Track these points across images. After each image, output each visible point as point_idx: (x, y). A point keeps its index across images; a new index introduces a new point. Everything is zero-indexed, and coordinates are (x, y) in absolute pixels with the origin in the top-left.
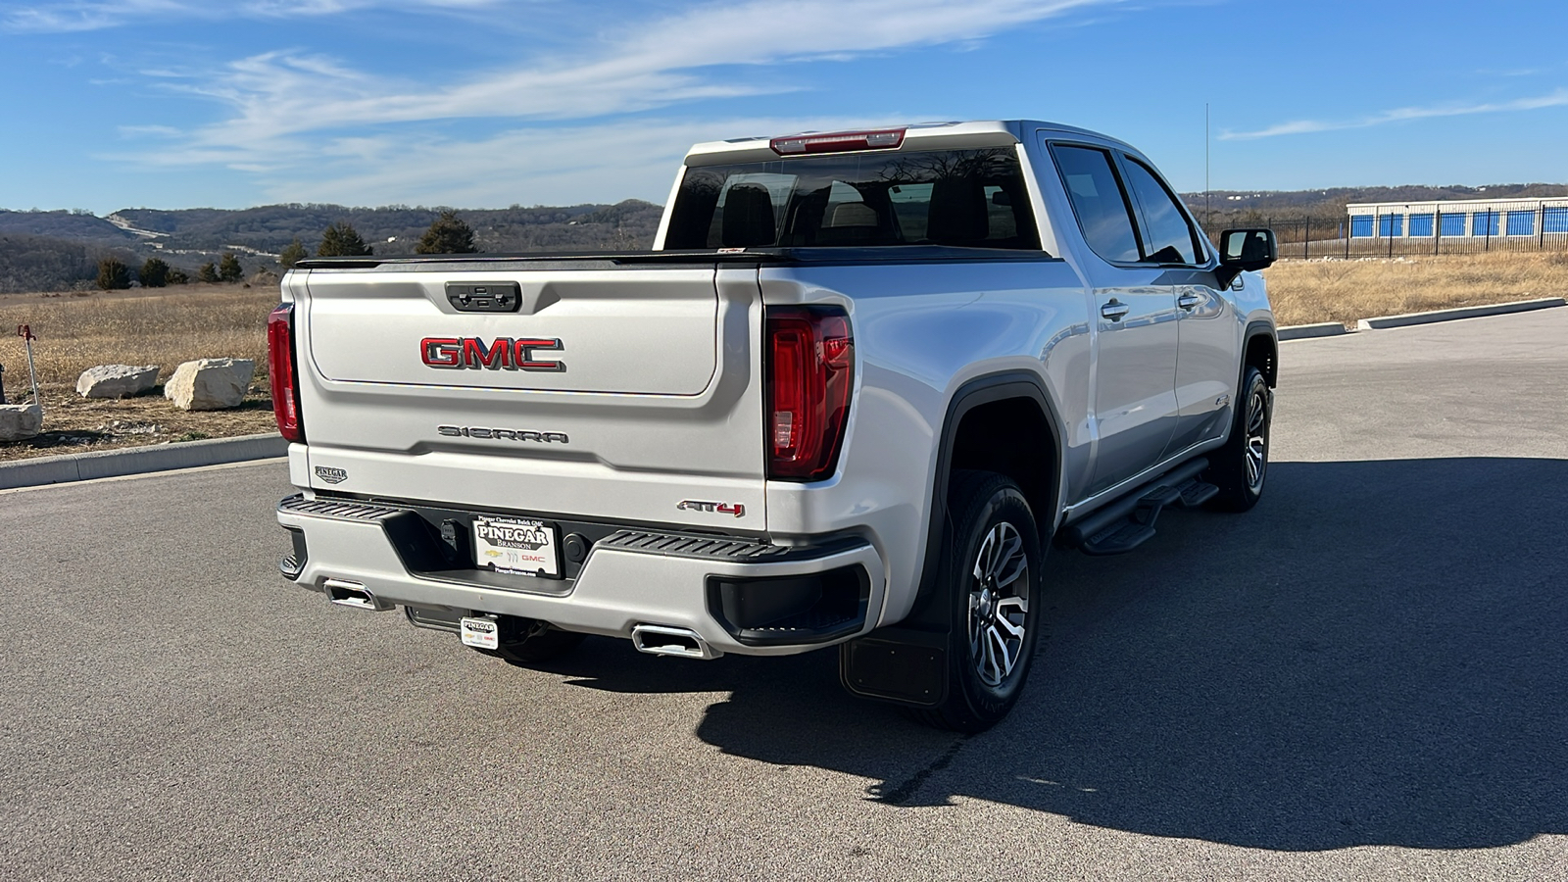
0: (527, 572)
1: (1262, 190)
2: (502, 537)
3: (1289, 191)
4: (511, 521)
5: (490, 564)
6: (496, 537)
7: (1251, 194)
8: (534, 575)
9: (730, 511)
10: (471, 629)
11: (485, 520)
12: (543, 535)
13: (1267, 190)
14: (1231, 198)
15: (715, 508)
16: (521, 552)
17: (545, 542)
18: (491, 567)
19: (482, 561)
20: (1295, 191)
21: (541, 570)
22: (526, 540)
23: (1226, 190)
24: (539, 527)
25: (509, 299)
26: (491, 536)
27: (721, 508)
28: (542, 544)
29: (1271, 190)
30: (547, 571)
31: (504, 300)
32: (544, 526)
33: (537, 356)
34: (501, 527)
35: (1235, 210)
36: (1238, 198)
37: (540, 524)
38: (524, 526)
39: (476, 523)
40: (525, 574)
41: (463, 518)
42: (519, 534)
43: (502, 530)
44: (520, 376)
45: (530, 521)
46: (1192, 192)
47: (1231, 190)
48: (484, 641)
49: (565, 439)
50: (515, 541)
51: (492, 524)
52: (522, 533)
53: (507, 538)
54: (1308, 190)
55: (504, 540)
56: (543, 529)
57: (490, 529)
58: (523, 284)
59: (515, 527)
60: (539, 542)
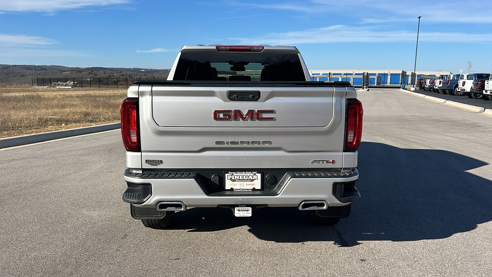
0: (248, 189)
1: (150, 68)
2: (238, 178)
3: (159, 69)
4: (244, 172)
5: (232, 188)
6: (235, 179)
7: (147, 69)
8: (251, 190)
9: (331, 162)
10: (239, 211)
11: (232, 173)
12: (256, 176)
13: (152, 69)
14: (142, 70)
15: (325, 162)
16: (245, 183)
17: (256, 178)
18: (232, 189)
19: (228, 187)
20: (160, 69)
21: (254, 188)
22: (249, 179)
23: (140, 68)
24: (255, 174)
25: (256, 97)
26: (233, 178)
27: (327, 162)
28: (256, 179)
29: (153, 69)
30: (256, 188)
31: (253, 97)
32: (258, 173)
33: (264, 116)
34: (237, 175)
35: (144, 74)
36: (144, 70)
37: (255, 172)
38: (248, 174)
39: (227, 175)
40: (247, 190)
41: (221, 173)
42: (246, 177)
43: (238, 176)
44: (257, 123)
45: (252, 172)
46: (129, 68)
47: (141, 68)
48: (245, 214)
49: (270, 143)
50: (244, 179)
51: (234, 174)
52: (247, 176)
53: (240, 178)
54: (164, 69)
55: (239, 179)
56: (256, 174)
57: (233, 176)
58: (262, 91)
59: (244, 174)
60: (254, 178)
